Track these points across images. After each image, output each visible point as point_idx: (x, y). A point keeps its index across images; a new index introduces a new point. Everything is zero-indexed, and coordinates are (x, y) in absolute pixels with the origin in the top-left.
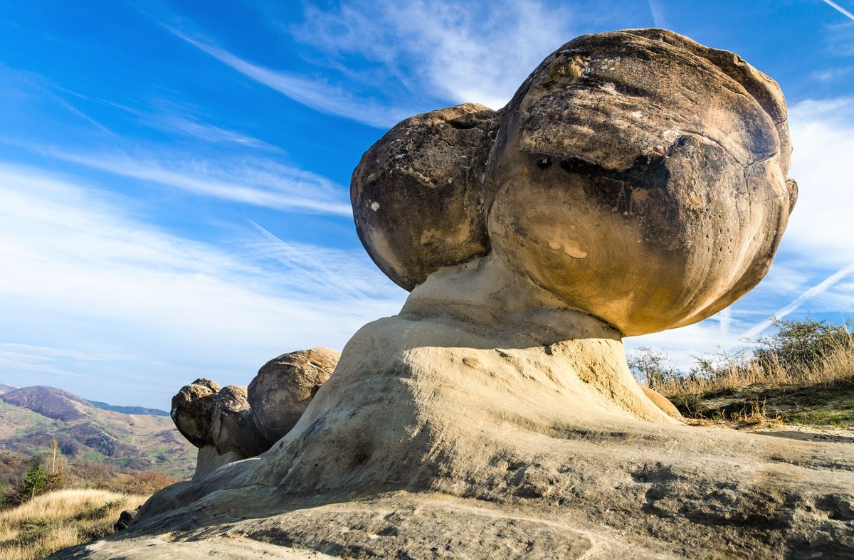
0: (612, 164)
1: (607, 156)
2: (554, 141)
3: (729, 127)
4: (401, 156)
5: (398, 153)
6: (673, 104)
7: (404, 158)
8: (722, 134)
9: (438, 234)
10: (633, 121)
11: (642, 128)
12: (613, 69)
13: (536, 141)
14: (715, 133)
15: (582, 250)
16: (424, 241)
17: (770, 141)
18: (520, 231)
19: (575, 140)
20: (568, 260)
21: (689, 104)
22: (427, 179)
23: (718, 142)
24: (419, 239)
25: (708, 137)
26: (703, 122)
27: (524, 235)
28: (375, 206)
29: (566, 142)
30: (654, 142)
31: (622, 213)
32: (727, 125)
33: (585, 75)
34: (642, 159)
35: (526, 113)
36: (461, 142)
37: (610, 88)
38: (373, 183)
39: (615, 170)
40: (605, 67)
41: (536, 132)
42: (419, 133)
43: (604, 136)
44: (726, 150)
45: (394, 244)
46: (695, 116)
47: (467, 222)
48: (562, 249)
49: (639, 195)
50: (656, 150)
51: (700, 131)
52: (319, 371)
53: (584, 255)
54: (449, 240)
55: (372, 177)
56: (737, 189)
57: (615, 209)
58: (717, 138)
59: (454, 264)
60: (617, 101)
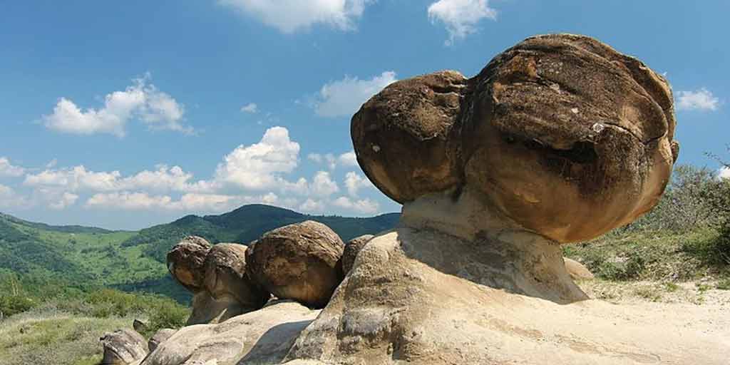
0: (559, 146)
1: (555, 141)
2: (518, 125)
3: (635, 119)
4: (397, 114)
5: (394, 112)
6: (599, 104)
7: (400, 116)
8: (631, 124)
9: (427, 172)
10: (573, 115)
11: (579, 122)
12: (557, 72)
13: (504, 123)
14: (626, 123)
15: (536, 197)
16: (415, 175)
17: (662, 127)
18: (490, 180)
19: (533, 127)
20: (525, 203)
21: (610, 104)
22: (418, 134)
23: (629, 130)
24: (412, 174)
25: (622, 127)
26: (619, 116)
27: (495, 184)
28: (376, 148)
29: (527, 128)
30: (587, 133)
31: (565, 178)
32: (634, 118)
33: (538, 75)
34: (579, 144)
35: (497, 100)
36: (441, 103)
37: (556, 87)
38: (375, 132)
39: (560, 150)
40: (552, 70)
41: (504, 117)
42: (411, 96)
43: (553, 125)
44: (634, 135)
45: (392, 177)
46: (614, 113)
47: (448, 164)
48: (522, 196)
49: (576, 168)
50: (588, 137)
51: (617, 123)
52: (309, 242)
53: (537, 201)
54: (435, 175)
55: (373, 127)
56: (640, 160)
57: (561, 175)
58: (627, 127)
59: (437, 190)
60: (561, 99)
